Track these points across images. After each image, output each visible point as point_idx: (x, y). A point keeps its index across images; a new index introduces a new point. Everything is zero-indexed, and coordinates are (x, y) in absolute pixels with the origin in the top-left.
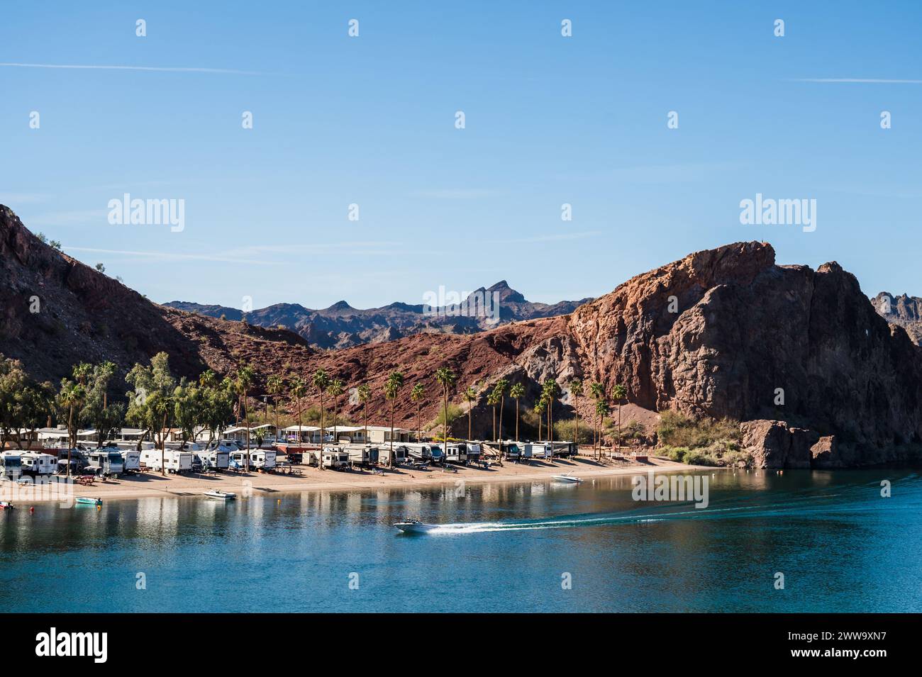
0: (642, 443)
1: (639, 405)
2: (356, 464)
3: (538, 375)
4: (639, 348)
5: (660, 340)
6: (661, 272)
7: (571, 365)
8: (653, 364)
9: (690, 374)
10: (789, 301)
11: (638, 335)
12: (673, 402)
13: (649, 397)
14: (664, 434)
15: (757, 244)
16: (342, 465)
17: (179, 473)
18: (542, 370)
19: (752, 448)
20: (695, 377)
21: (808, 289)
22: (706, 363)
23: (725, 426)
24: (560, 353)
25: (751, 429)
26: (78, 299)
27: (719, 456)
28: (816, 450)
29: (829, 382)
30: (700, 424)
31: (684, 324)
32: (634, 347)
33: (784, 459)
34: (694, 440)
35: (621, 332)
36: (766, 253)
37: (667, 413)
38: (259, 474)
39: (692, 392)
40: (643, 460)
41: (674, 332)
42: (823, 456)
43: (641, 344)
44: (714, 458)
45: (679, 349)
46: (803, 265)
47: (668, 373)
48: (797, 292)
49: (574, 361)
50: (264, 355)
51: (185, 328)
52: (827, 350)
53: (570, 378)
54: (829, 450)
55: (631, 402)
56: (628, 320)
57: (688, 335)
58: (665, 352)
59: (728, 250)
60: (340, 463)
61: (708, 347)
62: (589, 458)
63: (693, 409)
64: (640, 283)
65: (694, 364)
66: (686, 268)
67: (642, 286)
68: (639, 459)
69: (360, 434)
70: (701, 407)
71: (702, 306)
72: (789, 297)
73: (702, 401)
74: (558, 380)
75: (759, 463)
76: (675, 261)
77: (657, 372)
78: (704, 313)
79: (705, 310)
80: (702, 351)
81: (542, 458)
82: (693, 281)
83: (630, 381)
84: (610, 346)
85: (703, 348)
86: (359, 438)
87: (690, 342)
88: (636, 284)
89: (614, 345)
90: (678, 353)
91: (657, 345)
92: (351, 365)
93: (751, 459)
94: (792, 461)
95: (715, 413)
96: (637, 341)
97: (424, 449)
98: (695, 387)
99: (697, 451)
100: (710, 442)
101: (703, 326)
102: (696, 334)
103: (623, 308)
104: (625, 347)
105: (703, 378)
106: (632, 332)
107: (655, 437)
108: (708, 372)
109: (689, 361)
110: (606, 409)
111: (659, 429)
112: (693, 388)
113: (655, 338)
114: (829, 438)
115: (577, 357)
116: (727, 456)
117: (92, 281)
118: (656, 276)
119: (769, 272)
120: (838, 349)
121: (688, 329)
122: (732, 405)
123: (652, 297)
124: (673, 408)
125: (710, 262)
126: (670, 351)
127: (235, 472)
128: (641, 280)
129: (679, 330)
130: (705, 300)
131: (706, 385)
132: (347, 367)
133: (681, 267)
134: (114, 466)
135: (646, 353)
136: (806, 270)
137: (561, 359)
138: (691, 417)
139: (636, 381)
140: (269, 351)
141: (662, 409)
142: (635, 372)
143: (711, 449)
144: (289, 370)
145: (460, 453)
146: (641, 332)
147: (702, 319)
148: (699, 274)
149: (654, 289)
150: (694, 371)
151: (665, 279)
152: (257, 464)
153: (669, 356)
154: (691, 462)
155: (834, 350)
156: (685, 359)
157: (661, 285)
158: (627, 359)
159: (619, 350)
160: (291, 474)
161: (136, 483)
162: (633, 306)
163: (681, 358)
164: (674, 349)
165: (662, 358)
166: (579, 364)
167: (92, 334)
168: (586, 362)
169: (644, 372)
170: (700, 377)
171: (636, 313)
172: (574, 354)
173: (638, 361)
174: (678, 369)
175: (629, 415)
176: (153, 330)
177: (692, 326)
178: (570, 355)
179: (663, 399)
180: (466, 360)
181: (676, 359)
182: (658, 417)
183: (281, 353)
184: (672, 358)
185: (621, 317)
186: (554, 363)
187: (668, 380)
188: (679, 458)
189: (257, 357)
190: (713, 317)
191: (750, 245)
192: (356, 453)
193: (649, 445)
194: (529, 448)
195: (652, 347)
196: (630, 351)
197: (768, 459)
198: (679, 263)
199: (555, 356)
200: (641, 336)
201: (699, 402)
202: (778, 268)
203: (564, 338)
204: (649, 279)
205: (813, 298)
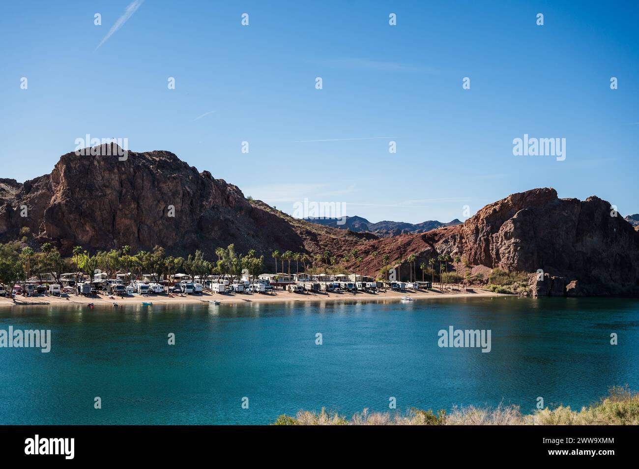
0: (481, 283)
1: (485, 266)
3: (442, 252)
4: (484, 239)
5: (494, 235)
6: (496, 204)
7: (458, 247)
8: (491, 246)
9: (507, 251)
10: (564, 216)
11: (484, 233)
12: (500, 264)
13: (489, 262)
14: (492, 279)
15: (547, 189)
16: (300, 291)
17: (220, 293)
18: (444, 250)
19: (532, 286)
20: (510, 252)
21: (577, 210)
22: (514, 246)
23: (522, 276)
24: (455, 241)
25: (532, 277)
26: (254, 222)
27: (515, 289)
28: (568, 287)
29: (589, 254)
30: (511, 274)
31: (505, 228)
32: (482, 238)
33: (548, 291)
34: (505, 282)
35: (477, 231)
36: (552, 193)
37: (495, 269)
38: (257, 294)
39: (508, 259)
40: (471, 291)
41: (500, 231)
42: (571, 290)
43: (485, 237)
44: (512, 291)
45: (502, 239)
46: (573, 198)
47: (498, 251)
48: (569, 211)
49: (459, 245)
50: (335, 244)
51: (301, 233)
52: (588, 239)
53: (456, 253)
54: (574, 287)
55: (481, 264)
56: (480, 226)
57: (506, 233)
58: (496, 241)
59: (530, 193)
60: (298, 290)
61: (516, 238)
62: (437, 289)
63: (509, 267)
64: (486, 209)
65: (509, 247)
66: (508, 201)
67: (486, 211)
68: (467, 290)
70: (512, 266)
71: (513, 219)
72: (565, 214)
73: (512, 264)
74: (451, 254)
75: (534, 293)
76: (503, 198)
77: (493, 250)
78: (513, 223)
79: (514, 221)
80: (513, 240)
81: (412, 289)
82: (512, 208)
83: (480, 254)
84: (472, 238)
85: (513, 239)
87: (507, 236)
88: (484, 210)
89: (474, 238)
90: (502, 241)
91: (493, 238)
92: (370, 248)
93: (531, 291)
94: (553, 292)
95: (518, 269)
96: (483, 236)
97: (345, 284)
98: (509, 257)
99: (505, 287)
100: (513, 283)
101: (513, 228)
102: (510, 232)
103: (478, 221)
104: (478, 239)
105: (513, 253)
106: (481, 232)
107: (487, 281)
108: (515, 250)
109: (507, 245)
110: (469, 266)
111: (490, 277)
112: (508, 257)
113: (492, 235)
114: (575, 282)
115: (462, 243)
116: (518, 290)
117: (262, 215)
118: (494, 206)
119: (553, 202)
120: (595, 238)
121: (506, 230)
122: (527, 265)
123: (490, 215)
124: (500, 268)
125: (520, 199)
126: (498, 240)
127: (247, 293)
128: (487, 208)
129: (502, 230)
130: (515, 217)
131: (514, 256)
133: (506, 201)
135: (487, 241)
136: (575, 201)
137: (454, 245)
138: (507, 271)
139: (483, 254)
140: (338, 242)
141: (495, 267)
142: (483, 250)
143: (512, 286)
144: (344, 250)
146: (486, 231)
147: (512, 225)
148: (514, 204)
149: (491, 212)
150: (509, 249)
151: (497, 207)
153: (498, 243)
154: (499, 292)
155: (593, 239)
156: (505, 244)
157: (495, 210)
158: (479, 244)
159: (476, 240)
162: (482, 220)
163: (503, 243)
164: (500, 239)
165: (495, 244)
166: (462, 247)
168: (466, 246)
169: (487, 250)
170: (511, 252)
171: (483, 223)
172: (461, 242)
173: (484, 245)
174: (502, 249)
175: (479, 270)
176: (286, 234)
177: (508, 229)
178: (459, 243)
179: (495, 262)
180: (410, 245)
181: (501, 244)
182: (492, 271)
183: (343, 243)
184: (499, 243)
185: (477, 225)
186: (451, 246)
187: (497, 254)
188: (494, 290)
189: (331, 245)
190: (518, 224)
191: (543, 189)
193: (484, 284)
194: (403, 285)
195: (490, 238)
196: (480, 240)
197: (538, 291)
198: (505, 199)
199: (452, 243)
200: (485, 234)
201: (511, 264)
202: (560, 200)
203: (458, 235)
204: (490, 207)
205: (580, 214)
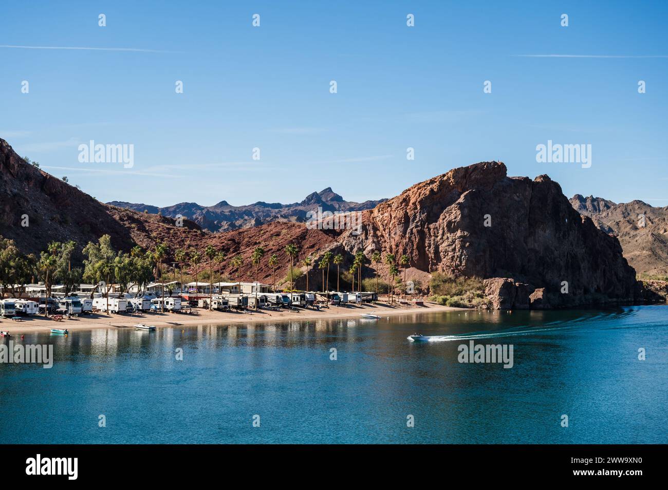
0: (420, 293)
1: (418, 269)
2: (234, 307)
3: (352, 249)
4: (418, 231)
5: (432, 226)
6: (432, 182)
7: (373, 242)
8: (427, 242)
9: (451, 248)
10: (516, 200)
11: (417, 222)
12: (440, 266)
13: (424, 263)
14: (434, 287)
15: (495, 163)
16: (224, 308)
17: (118, 313)
18: (354, 246)
19: (491, 296)
20: (454, 250)
21: (528, 192)
22: (462, 241)
23: (474, 282)
24: (366, 234)
25: (491, 284)
26: (51, 200)
27: (470, 301)
28: (533, 297)
29: (541, 254)
30: (458, 281)
31: (447, 215)
32: (415, 230)
33: (512, 303)
34: (454, 291)
35: (406, 221)
36: (500, 169)
37: (436, 274)
38: (170, 313)
39: (452, 260)
40: (420, 304)
41: (440, 220)
42: (537, 301)
43: (419, 228)
44: (466, 302)
45: (444, 231)
46: (525, 177)
47: (437, 247)
48: (521, 194)
49: (375, 240)
50: (173, 236)
51: (121, 219)
52: (541, 232)
53: (373, 251)
54: (541, 297)
55: (412, 267)
56: (410, 213)
57: (450, 223)
58: (435, 233)
59: (476, 167)
60: (223, 306)
61: (463, 230)
62: (385, 303)
63: (453, 271)
64: (418, 189)
65: (453, 242)
66: (449, 179)
67: (419, 191)
68: (418, 303)
69: (236, 288)
70: (457, 269)
71: (459, 204)
72: (516, 198)
73: (458, 266)
74: (365, 252)
75: (496, 306)
76: (441, 174)
77: (430, 247)
78: (459, 209)
79: (461, 207)
80: (459, 233)
81: (354, 303)
82: (453, 187)
83: (412, 253)
84: (399, 230)
85: (459, 231)
86: (235, 290)
87: (451, 228)
88: (416, 189)
89: (401, 229)
90: (443, 235)
91: (429, 229)
92: (229, 242)
93: (491, 303)
94: (517, 305)
95: (467, 274)
96: (416, 227)
97: (277, 297)
98: (454, 256)
99: (456, 298)
100: (464, 292)
101: (460, 216)
102: (455, 222)
103: (407, 205)
104: (409, 230)
105: (459, 251)
106: (413, 221)
107: (428, 289)
108: (463, 247)
109: (450, 240)
110: (396, 271)
111: (431, 284)
112: (453, 257)
113: (428, 225)
114: (541, 289)
115: (377, 237)
116: (474, 302)
117: (60, 189)
118: (429, 184)
119: (503, 181)
120: (547, 231)
121: (450, 219)
122: (478, 268)
123: (426, 198)
124: (440, 270)
125: (465, 175)
126: (438, 233)
127: (155, 313)
128: (419, 186)
129: (443, 219)
130: (461, 200)
131: (461, 255)
132: (227, 244)
133: (445, 178)
134: (76, 309)
135: (422, 234)
136: (527, 180)
137: (367, 239)
138: (452, 276)
139: (415, 253)
140: (176, 233)
141: (432, 271)
142: (415, 247)
143: (465, 296)
144: (189, 246)
145: (301, 300)
146: (419, 221)
147: (459, 212)
148: (457, 183)
149: (428, 193)
150: (454, 246)
151: (435, 186)
152: (169, 307)
153: (437, 237)
154: (452, 305)
155: (545, 232)
156: (448, 238)
157: (432, 190)
158: (410, 238)
159: (405, 232)
160: (191, 314)
161: (90, 320)
162: (414, 204)
163: (445, 237)
164: (441, 232)
165: (433, 238)
166: (378, 242)
167: (60, 223)
168: (383, 240)
169: (421, 247)
170: (457, 250)
171: (416, 208)
172: (375, 235)
173: (417, 240)
174: (443, 245)
175: (411, 276)
176: (100, 220)
177: (452, 217)
178: (373, 236)
179: (433, 264)
180: (305, 239)
181: (442, 238)
182: (430, 276)
183: (184, 235)
184: (439, 238)
185: (406, 211)
186: (362, 241)
187: (437, 252)
188: (444, 303)
189: (169, 237)
190: (466, 211)
191: (490, 164)
192: (233, 300)
193: (424, 294)
194: (345, 297)
195: (426, 230)
196: (412, 233)
197: (502, 303)
198: (444, 176)
199: (363, 237)
200: (419, 224)
201: (457, 266)
202: (509, 179)
203: (369, 225)
204: (424, 186)
205: (531, 198)
